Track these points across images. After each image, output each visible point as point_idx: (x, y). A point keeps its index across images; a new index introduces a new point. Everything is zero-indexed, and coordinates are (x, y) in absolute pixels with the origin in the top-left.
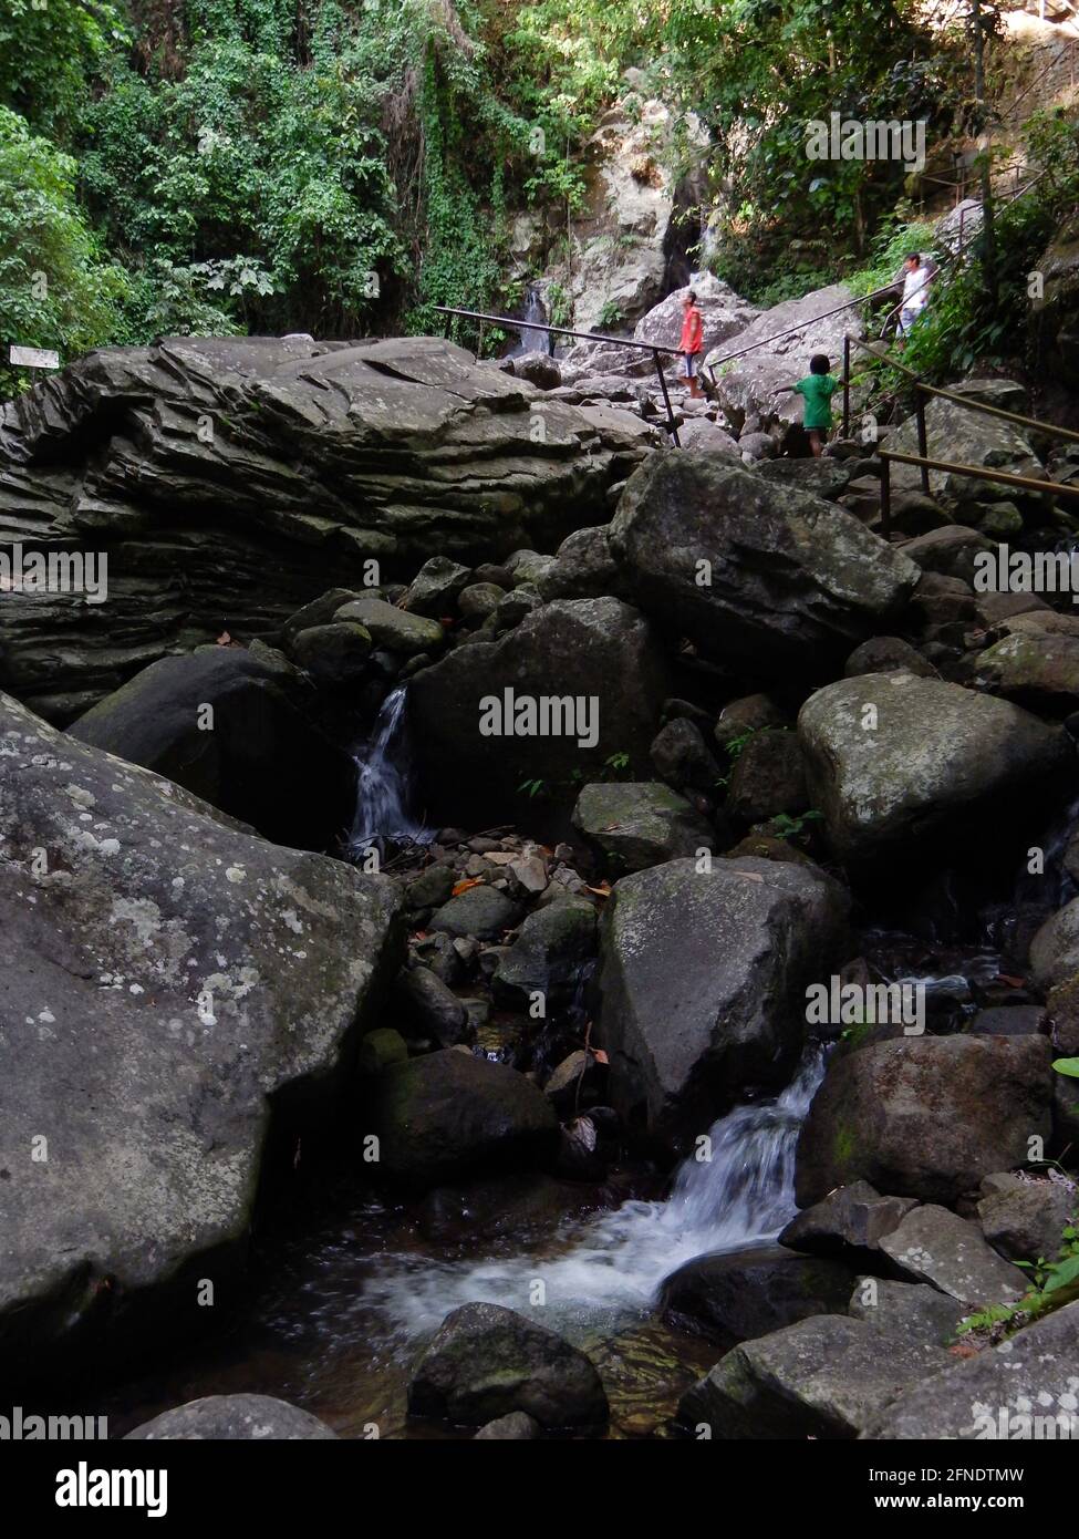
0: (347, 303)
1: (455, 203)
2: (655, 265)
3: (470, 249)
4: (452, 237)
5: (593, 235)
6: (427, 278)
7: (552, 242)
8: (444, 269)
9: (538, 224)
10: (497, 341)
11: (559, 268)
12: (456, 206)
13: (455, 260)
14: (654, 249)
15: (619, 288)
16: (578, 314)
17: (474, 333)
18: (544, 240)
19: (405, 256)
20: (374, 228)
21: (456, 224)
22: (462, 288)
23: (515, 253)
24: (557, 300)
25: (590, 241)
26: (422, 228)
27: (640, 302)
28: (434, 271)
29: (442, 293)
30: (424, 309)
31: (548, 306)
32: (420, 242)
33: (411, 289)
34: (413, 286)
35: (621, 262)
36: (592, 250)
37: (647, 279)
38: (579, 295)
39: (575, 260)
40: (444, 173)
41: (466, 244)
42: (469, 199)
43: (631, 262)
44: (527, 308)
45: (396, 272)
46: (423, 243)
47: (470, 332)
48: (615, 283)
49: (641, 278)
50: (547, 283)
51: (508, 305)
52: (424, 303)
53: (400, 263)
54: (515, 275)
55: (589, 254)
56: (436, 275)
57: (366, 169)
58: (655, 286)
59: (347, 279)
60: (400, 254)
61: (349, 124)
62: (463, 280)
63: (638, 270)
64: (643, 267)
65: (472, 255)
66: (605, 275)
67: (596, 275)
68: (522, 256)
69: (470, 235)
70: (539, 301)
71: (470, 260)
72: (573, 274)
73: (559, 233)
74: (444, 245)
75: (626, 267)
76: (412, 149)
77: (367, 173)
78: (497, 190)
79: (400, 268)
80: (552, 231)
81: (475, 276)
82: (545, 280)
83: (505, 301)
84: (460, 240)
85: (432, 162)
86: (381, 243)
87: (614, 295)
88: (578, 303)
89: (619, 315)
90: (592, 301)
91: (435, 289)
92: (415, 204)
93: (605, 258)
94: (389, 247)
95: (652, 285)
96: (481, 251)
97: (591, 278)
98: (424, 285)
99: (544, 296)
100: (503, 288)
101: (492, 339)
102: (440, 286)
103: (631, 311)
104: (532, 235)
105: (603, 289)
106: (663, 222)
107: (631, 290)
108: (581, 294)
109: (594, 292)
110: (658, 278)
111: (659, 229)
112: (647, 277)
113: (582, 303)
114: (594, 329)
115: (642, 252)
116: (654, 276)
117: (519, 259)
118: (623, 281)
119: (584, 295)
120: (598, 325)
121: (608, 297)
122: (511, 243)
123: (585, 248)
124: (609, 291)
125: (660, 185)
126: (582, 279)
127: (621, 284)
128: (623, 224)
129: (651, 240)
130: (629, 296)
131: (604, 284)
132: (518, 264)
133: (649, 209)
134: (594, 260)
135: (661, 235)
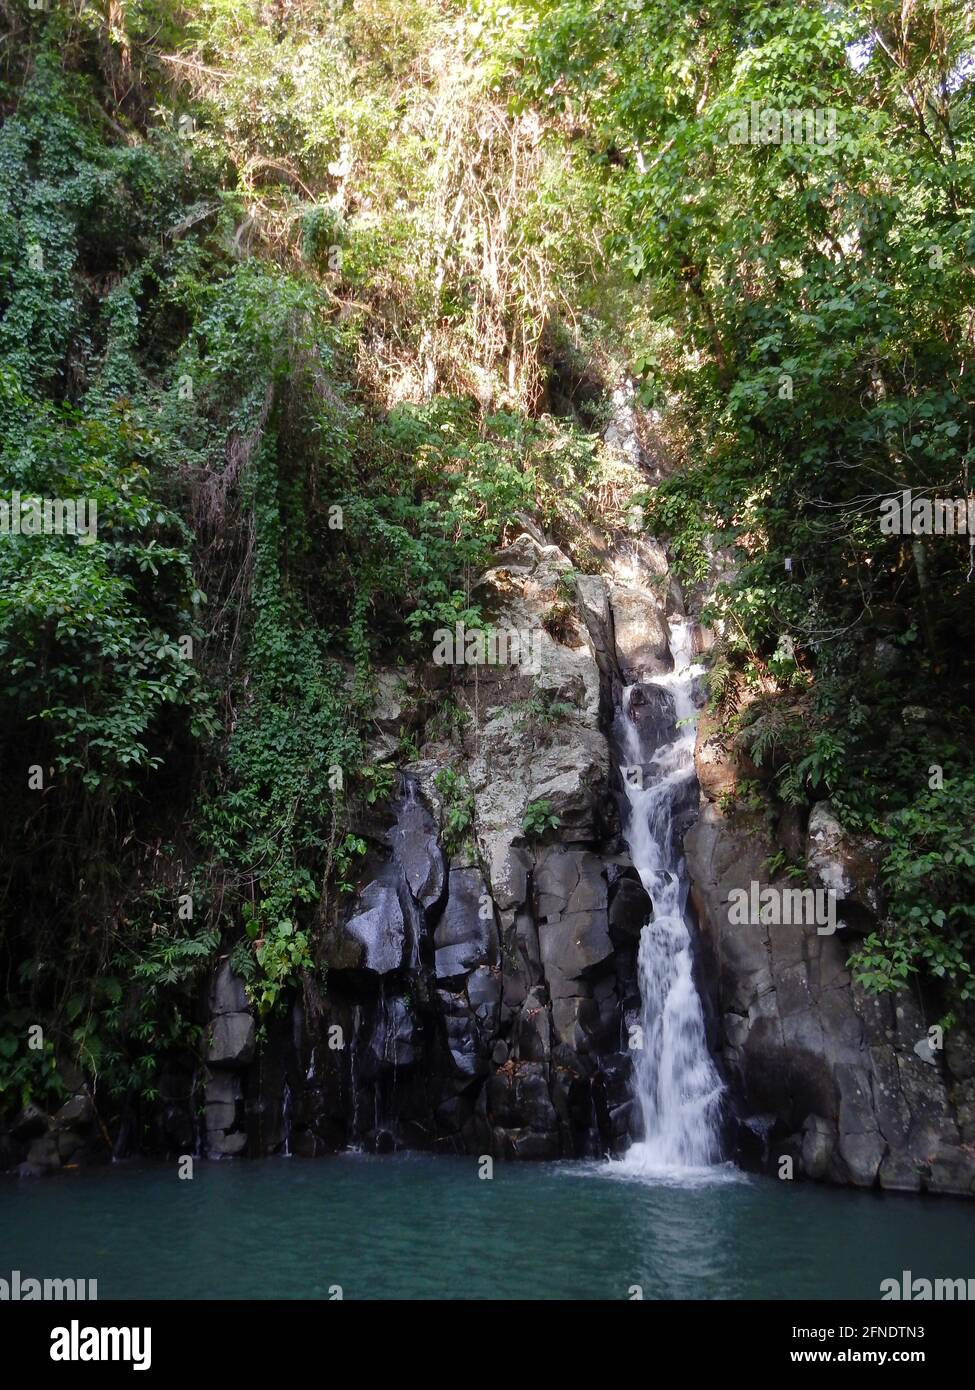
0: (93, 781)
1: (293, 638)
2: (596, 748)
3: (316, 709)
4: (287, 688)
5: (495, 703)
6: (243, 748)
7: (433, 709)
8: (273, 736)
9: (411, 684)
10: (355, 855)
11: (442, 748)
12: (296, 645)
13: (292, 724)
14: (587, 726)
15: (549, 779)
16: (484, 817)
17: (318, 842)
18: (420, 705)
19: (211, 712)
20: (161, 655)
21: (293, 668)
22: (301, 768)
23: (380, 722)
24: (450, 795)
25: (492, 710)
26: (238, 673)
27: (585, 802)
28: (256, 738)
29: (266, 774)
30: (235, 799)
31: (436, 803)
32: (233, 695)
33: (212, 765)
34: (217, 761)
35: (545, 741)
36: (494, 723)
37: (592, 768)
38: (481, 788)
39: (470, 737)
40: (281, 593)
41: (310, 700)
42: (315, 637)
43: (564, 742)
44: (400, 805)
45: (195, 732)
46: (237, 696)
47: (311, 839)
48: (538, 771)
49: (582, 765)
50: (430, 768)
51: (372, 799)
52: (235, 789)
53: (203, 718)
54: (380, 754)
55: (491, 728)
56: (258, 745)
57: (156, 560)
58: (603, 779)
59: (99, 733)
60: (203, 705)
61: (132, 489)
62: (302, 755)
63: (576, 753)
64: (582, 749)
65: (317, 718)
66: (519, 760)
67: (504, 760)
68: (391, 727)
69: (314, 689)
70: (420, 795)
71: (316, 724)
72: (467, 756)
73: (442, 697)
74: (274, 700)
75: (556, 749)
76: (228, 564)
77: (158, 565)
78: (357, 629)
79: (201, 726)
80: (432, 696)
81: (325, 750)
82: (425, 763)
83: (366, 794)
84: (299, 694)
85: (264, 574)
86: (171, 682)
87: (540, 790)
88: (482, 800)
89: (555, 821)
90: (503, 799)
91: (257, 767)
92: (230, 635)
93: (518, 736)
94: (185, 690)
95: (597, 777)
96: (334, 712)
97: (497, 764)
98: (237, 762)
99: (427, 787)
100: (368, 772)
101: (347, 853)
102: (264, 762)
103: (571, 816)
104: (403, 698)
105: (519, 781)
106: (593, 691)
107: (570, 783)
108: (484, 786)
109: (505, 784)
110: (604, 767)
111: (591, 699)
112: (592, 765)
113: (488, 801)
114: (516, 842)
115: (574, 729)
116: (599, 763)
117: (386, 730)
118: (554, 769)
119: (489, 788)
120: (521, 835)
121: (529, 792)
122: (374, 707)
123: (484, 721)
124: (530, 784)
125: (580, 644)
126: (483, 764)
127: (551, 774)
128: (544, 690)
129: (583, 713)
130: (568, 792)
131: (519, 773)
132: (384, 737)
133: (576, 672)
134: (500, 738)
135: (594, 707)
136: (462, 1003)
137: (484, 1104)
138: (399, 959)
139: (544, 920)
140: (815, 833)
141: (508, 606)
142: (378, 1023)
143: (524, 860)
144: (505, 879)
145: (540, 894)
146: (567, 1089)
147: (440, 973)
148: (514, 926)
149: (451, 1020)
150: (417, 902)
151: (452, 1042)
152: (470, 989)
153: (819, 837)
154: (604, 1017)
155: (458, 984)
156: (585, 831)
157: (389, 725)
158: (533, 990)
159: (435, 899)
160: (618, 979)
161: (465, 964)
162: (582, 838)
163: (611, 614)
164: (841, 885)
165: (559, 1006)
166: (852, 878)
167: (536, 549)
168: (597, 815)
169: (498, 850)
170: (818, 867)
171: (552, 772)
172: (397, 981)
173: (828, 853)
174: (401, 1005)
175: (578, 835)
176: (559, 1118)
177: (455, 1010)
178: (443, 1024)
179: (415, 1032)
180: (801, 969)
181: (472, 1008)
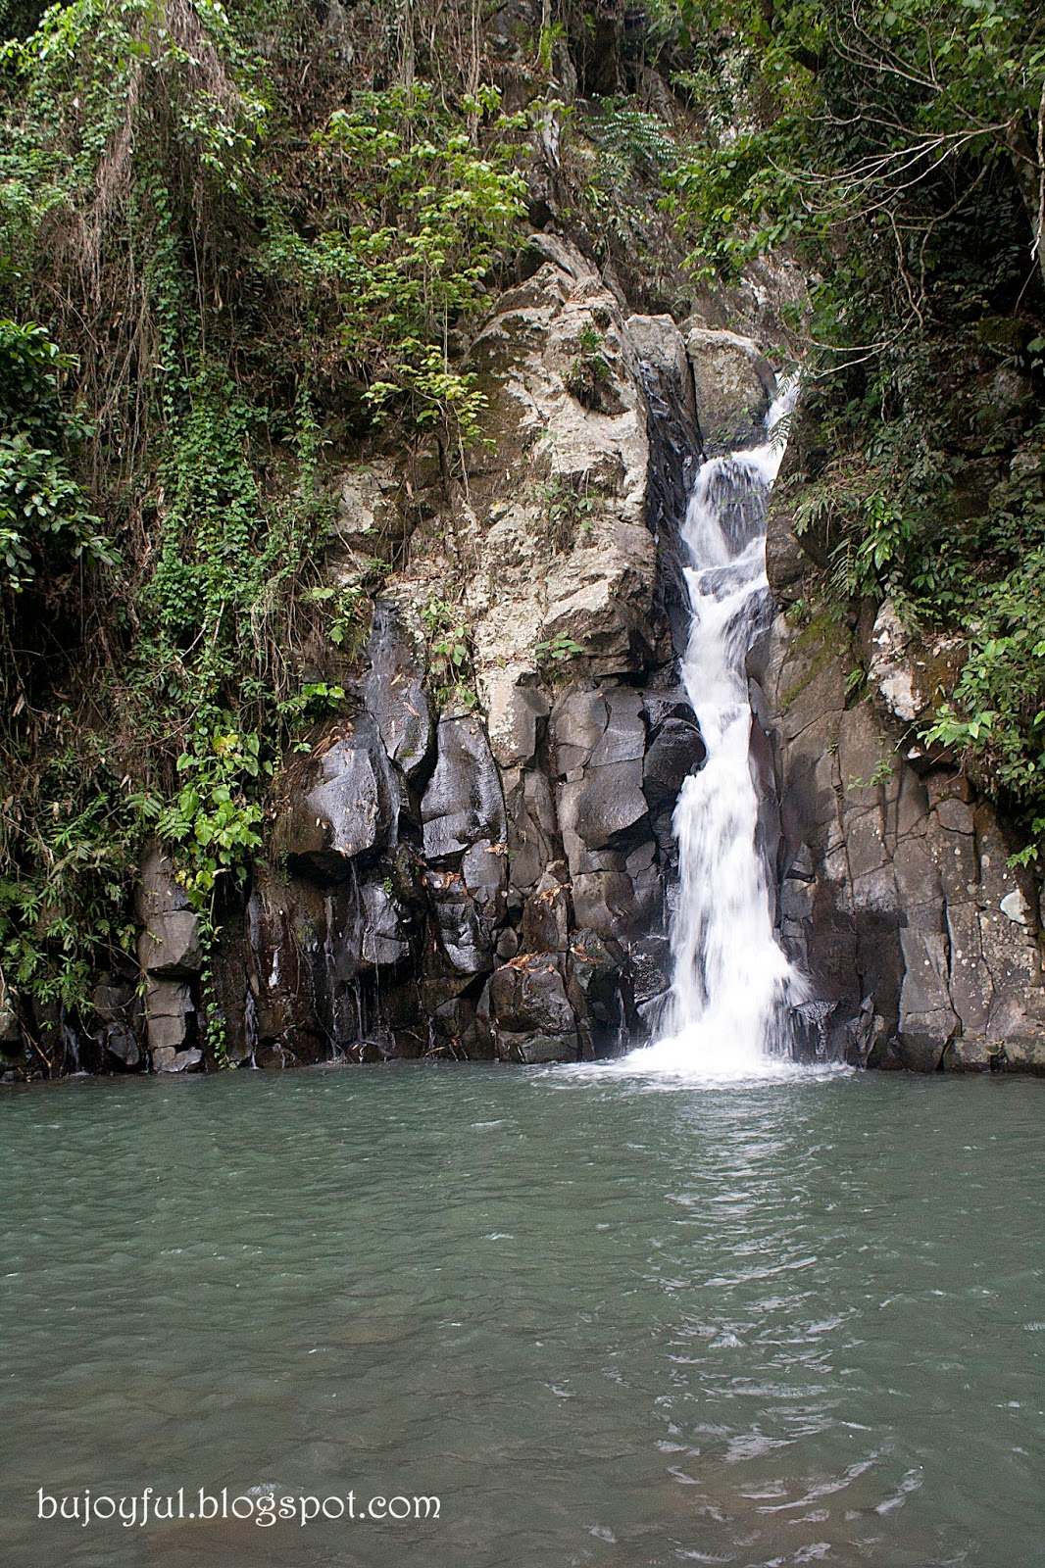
2: (636, 548)
5: (501, 498)
7: (421, 515)
9: (387, 483)
11: (435, 564)
14: (627, 520)
15: (569, 594)
16: (485, 651)
18: (402, 511)
23: (347, 536)
24: (439, 624)
25: (496, 508)
27: (617, 622)
31: (420, 636)
35: (566, 544)
36: (501, 526)
37: (628, 575)
38: (482, 613)
39: (469, 547)
43: (588, 545)
44: (376, 642)
48: (556, 587)
49: (613, 572)
50: (413, 593)
51: (337, 637)
54: (346, 579)
55: (496, 534)
58: (644, 589)
63: (605, 557)
64: (614, 551)
66: (534, 573)
67: (513, 573)
68: (360, 543)
70: (398, 628)
72: (466, 574)
73: (432, 498)
75: (578, 553)
80: (419, 496)
82: (408, 586)
87: (558, 609)
88: (482, 629)
90: (512, 625)
93: (531, 540)
97: (504, 580)
99: (409, 618)
103: (600, 641)
104: (377, 502)
105: (533, 600)
106: (637, 472)
107: (595, 598)
108: (486, 611)
109: (513, 606)
110: (647, 574)
111: (633, 484)
112: (627, 572)
113: (491, 630)
114: (524, 681)
115: (606, 524)
116: (638, 569)
117: (355, 547)
118: (576, 580)
119: (493, 613)
120: (531, 671)
121: (545, 614)
122: (338, 515)
123: (487, 524)
124: (545, 603)
125: (623, 410)
126: (486, 581)
127: (572, 588)
128: (563, 475)
129: (620, 503)
130: (593, 609)
131: (533, 589)
132: (352, 557)
133: (610, 447)
134: (507, 546)
135: (637, 494)
136: (457, 888)
137: (487, 1007)
138: (372, 836)
139: (564, 778)
140: (878, 635)
141: (520, 365)
142: (354, 916)
143: (535, 702)
144: (507, 728)
145: (558, 745)
146: (585, 983)
147: (430, 852)
148: (520, 787)
149: (445, 909)
150: (395, 765)
151: (446, 934)
152: (466, 869)
153: (884, 638)
154: (640, 895)
155: (452, 863)
156: (621, 660)
157: (358, 539)
158: (550, 867)
159: (419, 759)
160: (658, 847)
161: (462, 838)
162: (617, 670)
163: (691, 366)
164: (910, 701)
165: (582, 884)
166: (923, 690)
167: (560, 282)
168: (636, 637)
169: (499, 692)
170: (880, 678)
171: (575, 584)
172: (371, 862)
173: (892, 659)
174: (380, 895)
175: (612, 666)
176: (576, 1018)
177: (447, 895)
178: (434, 914)
179: (399, 924)
180: (876, 816)
181: (471, 892)
